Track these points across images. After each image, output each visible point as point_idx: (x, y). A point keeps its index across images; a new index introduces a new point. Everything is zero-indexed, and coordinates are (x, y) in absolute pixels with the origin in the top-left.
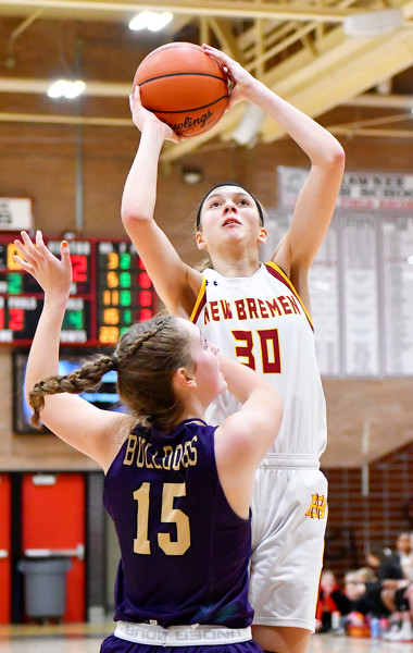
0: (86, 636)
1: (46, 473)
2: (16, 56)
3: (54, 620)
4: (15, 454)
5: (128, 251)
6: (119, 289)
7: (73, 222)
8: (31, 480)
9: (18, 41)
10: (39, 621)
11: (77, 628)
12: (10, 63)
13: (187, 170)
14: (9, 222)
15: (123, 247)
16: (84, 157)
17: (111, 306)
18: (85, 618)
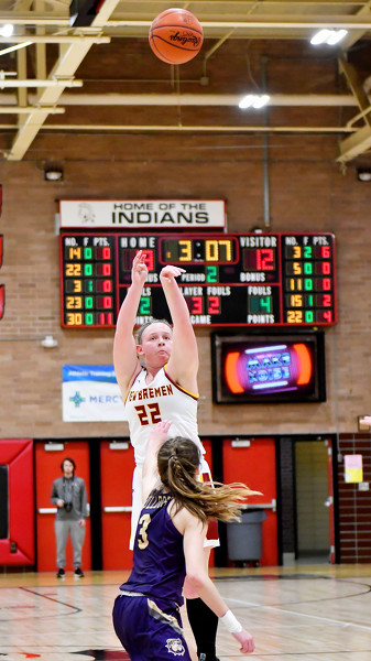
0: (280, 577)
1: (243, 438)
2: (209, 75)
3: (253, 564)
4: (215, 422)
5: (310, 243)
6: (303, 276)
7: (262, 219)
8: (230, 444)
9: (210, 60)
10: (239, 564)
11: (274, 571)
12: (204, 81)
13: (361, 170)
14: (207, 220)
15: (306, 240)
16: (270, 161)
17: (296, 292)
18: (280, 563)
